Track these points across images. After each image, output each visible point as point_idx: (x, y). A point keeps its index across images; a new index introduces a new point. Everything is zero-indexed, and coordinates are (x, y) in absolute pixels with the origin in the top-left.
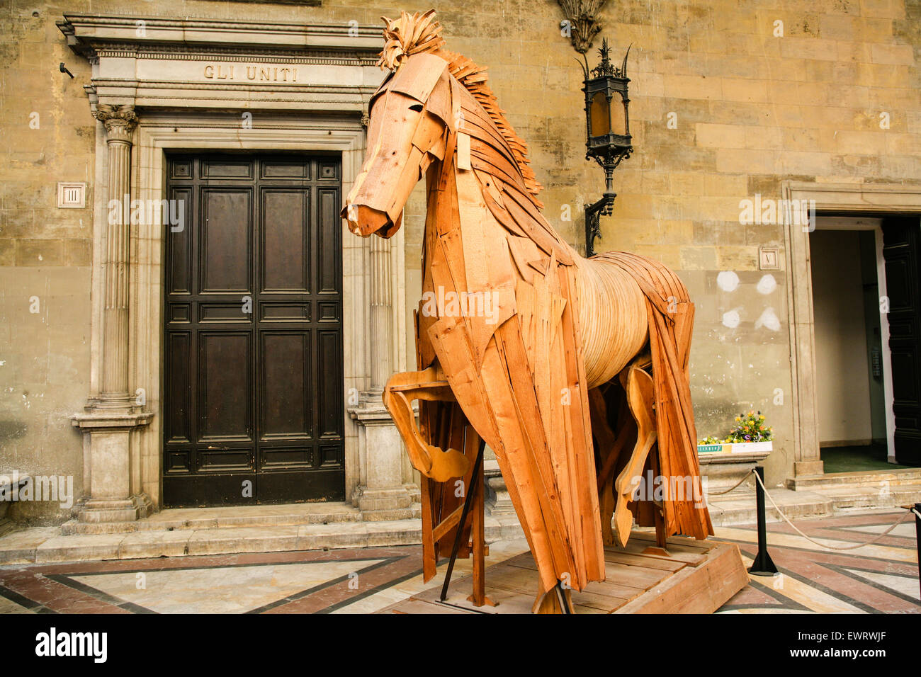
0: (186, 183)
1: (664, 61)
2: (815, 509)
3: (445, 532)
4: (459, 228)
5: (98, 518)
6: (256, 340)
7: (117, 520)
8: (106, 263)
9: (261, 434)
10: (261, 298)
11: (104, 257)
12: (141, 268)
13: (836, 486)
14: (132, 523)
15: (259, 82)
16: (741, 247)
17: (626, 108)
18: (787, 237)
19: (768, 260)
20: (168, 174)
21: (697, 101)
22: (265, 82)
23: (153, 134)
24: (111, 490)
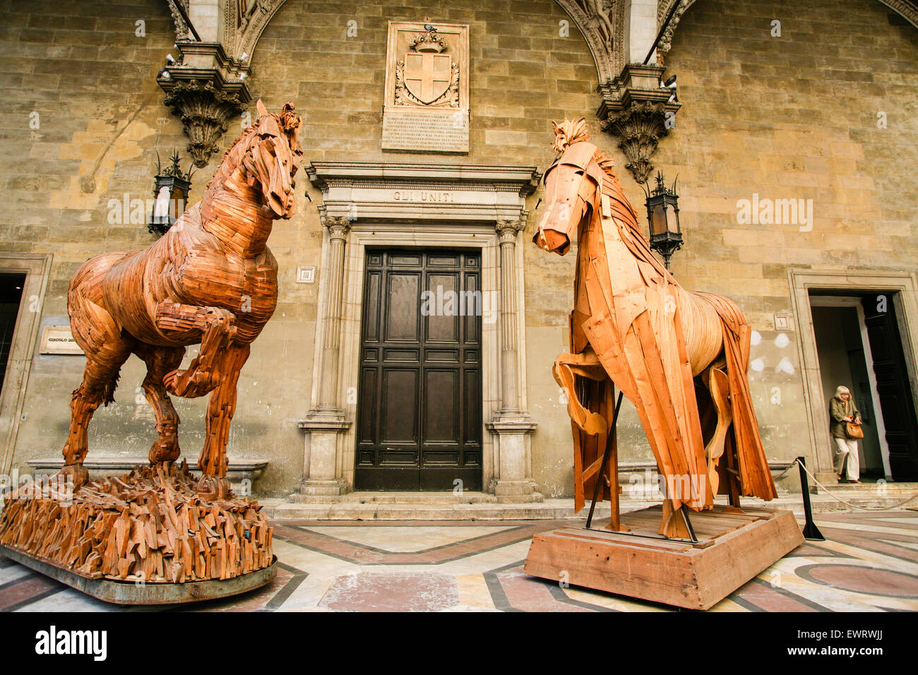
0: (378, 268)
1: (697, 189)
2: (838, 506)
3: (590, 475)
4: (605, 254)
5: (314, 492)
6: (421, 374)
7: (327, 494)
8: (326, 318)
9: (424, 440)
10: (426, 345)
11: (324, 315)
12: (348, 322)
13: (850, 492)
14: (336, 497)
15: (429, 202)
16: (761, 314)
17: (677, 216)
18: (794, 307)
19: (781, 323)
20: (367, 263)
21: (722, 215)
22: (433, 202)
23: (358, 236)
24: (322, 473)
